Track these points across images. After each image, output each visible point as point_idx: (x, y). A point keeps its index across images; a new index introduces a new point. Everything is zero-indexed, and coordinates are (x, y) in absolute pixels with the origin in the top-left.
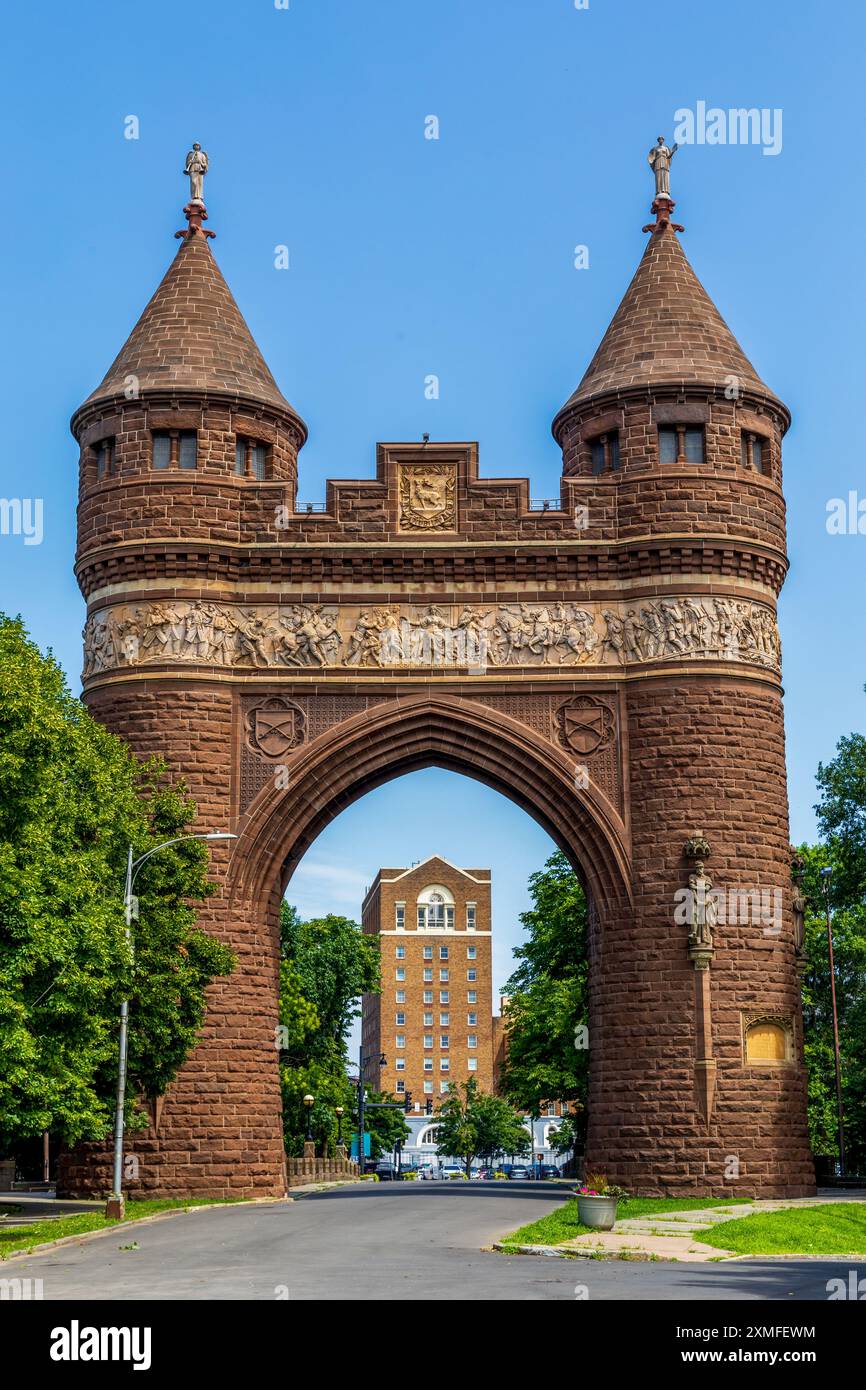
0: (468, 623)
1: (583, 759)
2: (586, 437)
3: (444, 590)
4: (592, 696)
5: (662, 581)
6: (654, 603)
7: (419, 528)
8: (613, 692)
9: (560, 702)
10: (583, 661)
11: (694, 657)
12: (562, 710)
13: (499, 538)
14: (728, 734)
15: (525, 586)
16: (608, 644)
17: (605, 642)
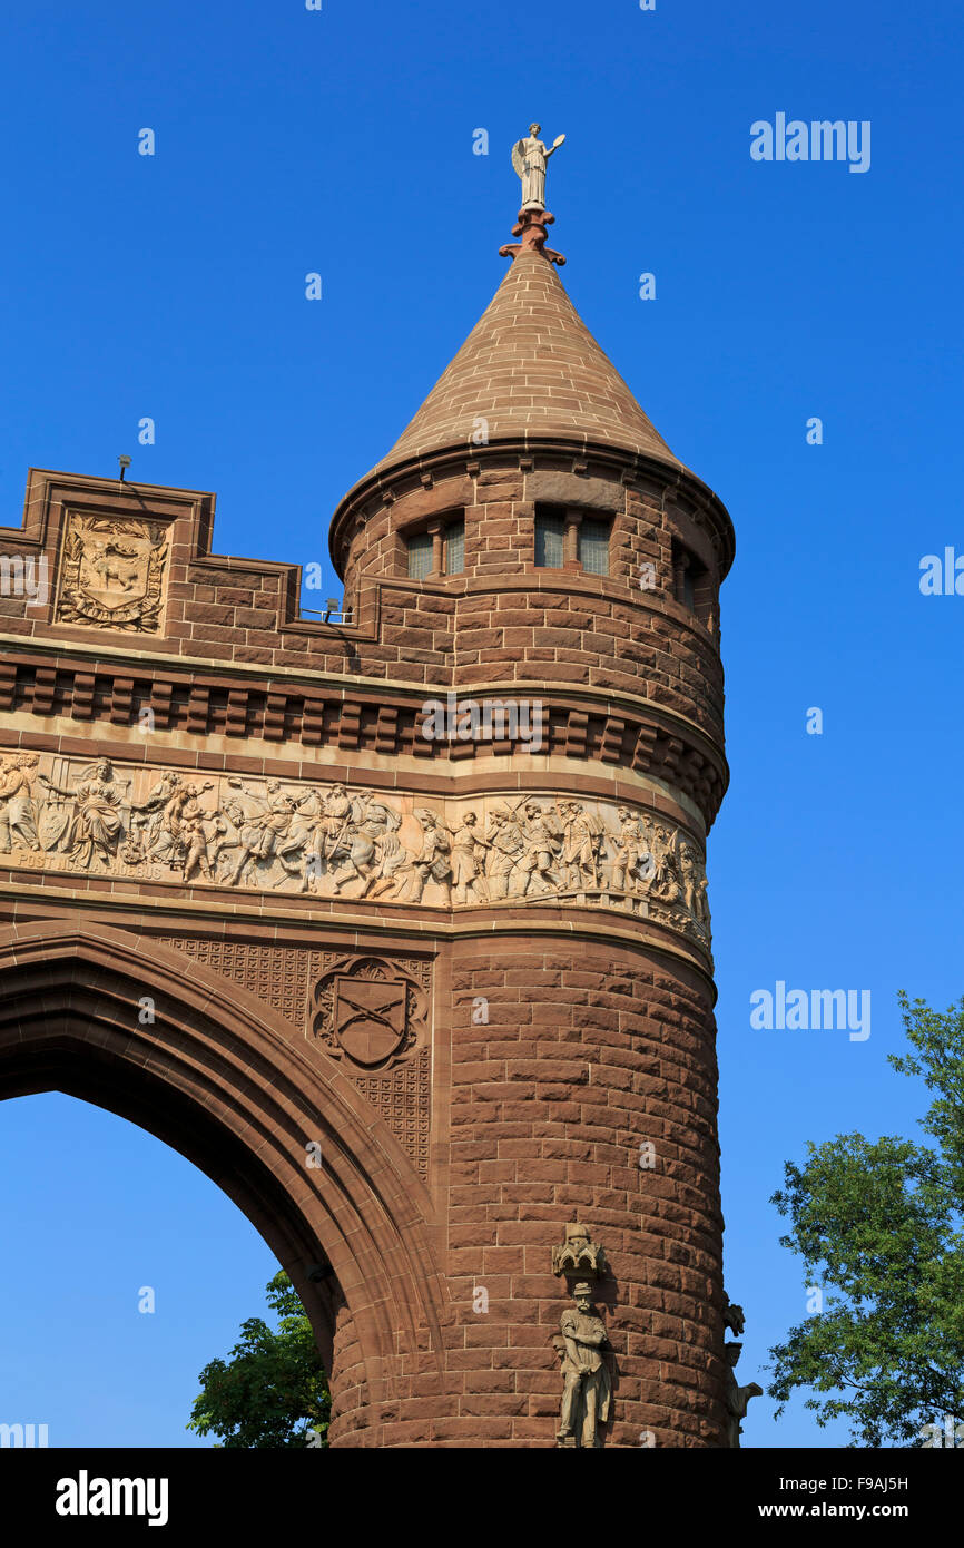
0: (166, 801)
1: (364, 1072)
2: (400, 521)
3: (127, 737)
4: (388, 960)
5: (531, 765)
6: (516, 801)
7: (92, 620)
8: (429, 957)
9: (325, 963)
10: (375, 895)
11: (581, 901)
12: (326, 982)
13: (240, 656)
14: (643, 1050)
15: (278, 750)
16: (423, 867)
17: (418, 864)
